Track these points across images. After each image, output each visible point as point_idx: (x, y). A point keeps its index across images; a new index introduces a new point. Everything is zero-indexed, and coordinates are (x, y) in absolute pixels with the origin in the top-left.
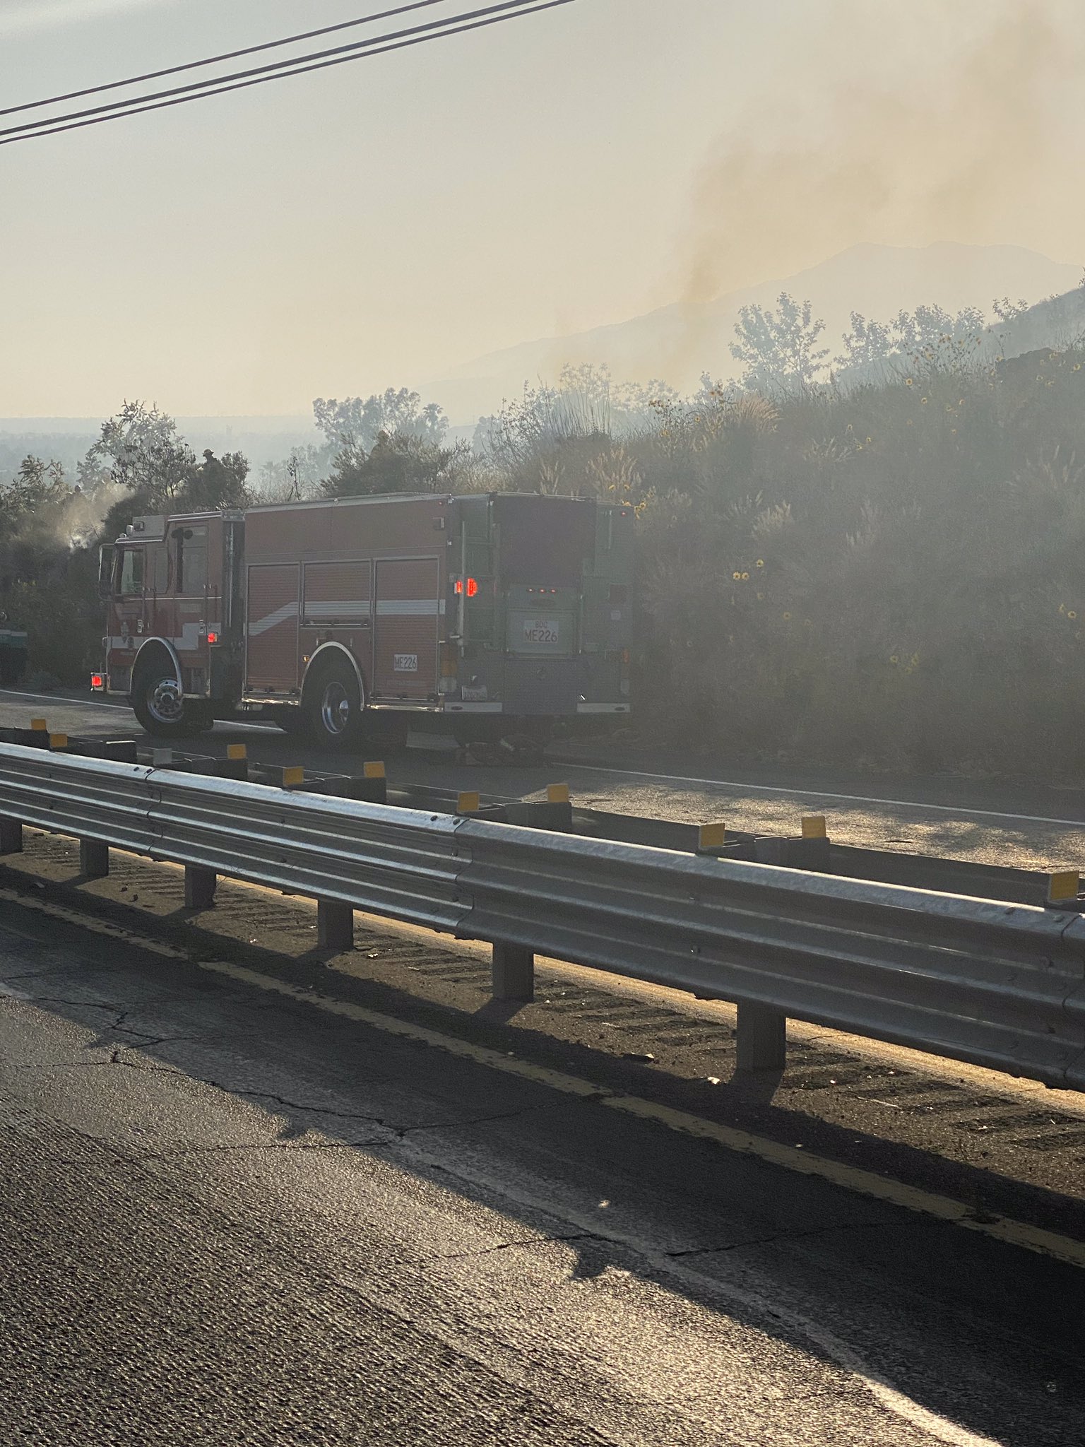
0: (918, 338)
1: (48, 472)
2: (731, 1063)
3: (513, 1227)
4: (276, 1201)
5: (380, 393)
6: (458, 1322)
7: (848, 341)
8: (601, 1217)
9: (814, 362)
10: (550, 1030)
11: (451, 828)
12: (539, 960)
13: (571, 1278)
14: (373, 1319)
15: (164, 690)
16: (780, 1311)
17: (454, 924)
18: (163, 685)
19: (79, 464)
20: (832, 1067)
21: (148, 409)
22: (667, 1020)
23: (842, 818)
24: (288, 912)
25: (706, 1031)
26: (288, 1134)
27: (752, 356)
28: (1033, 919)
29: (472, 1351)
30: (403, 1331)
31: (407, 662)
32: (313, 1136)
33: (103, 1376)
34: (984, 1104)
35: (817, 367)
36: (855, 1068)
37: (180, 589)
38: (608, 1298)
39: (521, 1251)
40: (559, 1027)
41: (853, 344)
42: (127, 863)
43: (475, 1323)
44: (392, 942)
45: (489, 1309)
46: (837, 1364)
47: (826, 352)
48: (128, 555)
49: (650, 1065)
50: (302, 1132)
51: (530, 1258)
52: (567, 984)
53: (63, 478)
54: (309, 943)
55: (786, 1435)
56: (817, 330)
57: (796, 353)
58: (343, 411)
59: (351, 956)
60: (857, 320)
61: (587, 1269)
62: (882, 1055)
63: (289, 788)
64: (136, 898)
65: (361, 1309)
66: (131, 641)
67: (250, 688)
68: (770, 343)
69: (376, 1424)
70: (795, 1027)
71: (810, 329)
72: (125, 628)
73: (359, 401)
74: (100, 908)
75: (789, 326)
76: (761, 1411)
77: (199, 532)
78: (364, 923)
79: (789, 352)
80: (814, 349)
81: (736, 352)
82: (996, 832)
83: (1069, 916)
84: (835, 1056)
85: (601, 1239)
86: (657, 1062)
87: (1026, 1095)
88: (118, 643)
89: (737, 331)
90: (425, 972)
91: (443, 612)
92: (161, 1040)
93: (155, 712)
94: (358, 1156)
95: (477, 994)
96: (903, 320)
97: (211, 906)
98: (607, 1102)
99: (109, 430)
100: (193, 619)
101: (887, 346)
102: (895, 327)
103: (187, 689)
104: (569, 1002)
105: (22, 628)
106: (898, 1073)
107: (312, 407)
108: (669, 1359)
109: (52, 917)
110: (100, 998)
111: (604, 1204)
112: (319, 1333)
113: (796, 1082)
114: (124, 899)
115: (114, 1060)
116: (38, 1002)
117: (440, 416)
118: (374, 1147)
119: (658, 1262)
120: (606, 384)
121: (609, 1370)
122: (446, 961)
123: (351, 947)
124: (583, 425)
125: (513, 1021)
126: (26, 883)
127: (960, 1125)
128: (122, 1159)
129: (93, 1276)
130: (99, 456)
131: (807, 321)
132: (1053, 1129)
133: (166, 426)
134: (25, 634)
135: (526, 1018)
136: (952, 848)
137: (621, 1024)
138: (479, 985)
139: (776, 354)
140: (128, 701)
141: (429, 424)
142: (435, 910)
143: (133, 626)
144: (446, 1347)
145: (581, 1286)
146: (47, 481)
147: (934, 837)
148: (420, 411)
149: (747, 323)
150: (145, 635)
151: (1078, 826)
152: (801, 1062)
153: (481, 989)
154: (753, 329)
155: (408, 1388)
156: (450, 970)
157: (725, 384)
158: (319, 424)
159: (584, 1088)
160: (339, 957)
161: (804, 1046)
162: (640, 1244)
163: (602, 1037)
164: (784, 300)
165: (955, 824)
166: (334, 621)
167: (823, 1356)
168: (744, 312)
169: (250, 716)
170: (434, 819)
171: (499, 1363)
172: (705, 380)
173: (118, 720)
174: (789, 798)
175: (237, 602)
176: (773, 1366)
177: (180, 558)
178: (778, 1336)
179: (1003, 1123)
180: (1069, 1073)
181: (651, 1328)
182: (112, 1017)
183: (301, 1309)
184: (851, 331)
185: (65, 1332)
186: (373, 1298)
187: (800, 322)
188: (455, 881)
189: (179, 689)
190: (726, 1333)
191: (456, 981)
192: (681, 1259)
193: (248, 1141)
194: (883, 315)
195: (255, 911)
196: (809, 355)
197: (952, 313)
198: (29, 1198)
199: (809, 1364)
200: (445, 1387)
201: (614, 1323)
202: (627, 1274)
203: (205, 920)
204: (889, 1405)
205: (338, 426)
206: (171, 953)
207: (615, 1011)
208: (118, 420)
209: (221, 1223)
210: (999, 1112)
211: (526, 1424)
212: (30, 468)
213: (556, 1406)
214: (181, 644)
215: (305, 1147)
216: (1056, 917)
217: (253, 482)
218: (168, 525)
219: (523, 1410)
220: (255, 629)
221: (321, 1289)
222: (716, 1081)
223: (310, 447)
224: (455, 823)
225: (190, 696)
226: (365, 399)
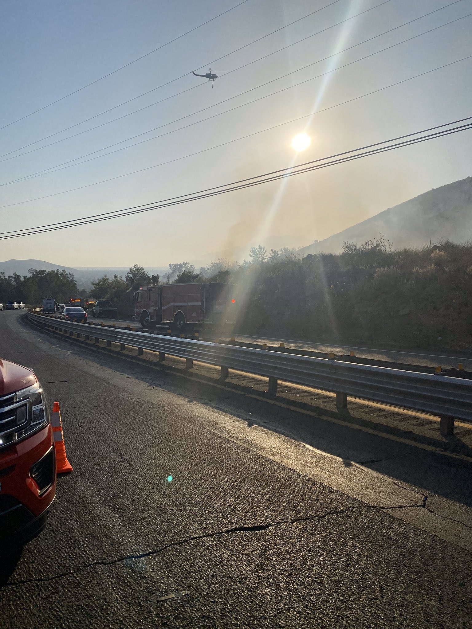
0: (284, 253)
1: (119, 278)
2: (268, 388)
3: (234, 418)
4: (190, 414)
5: (182, 263)
6: (229, 434)
7: (271, 254)
8: (250, 416)
9: (265, 258)
10: (233, 382)
11: (214, 345)
12: (229, 370)
13: (248, 427)
14: (213, 434)
15: (147, 319)
16: (286, 432)
17: (214, 363)
18: (146, 318)
19: (126, 276)
20: (286, 389)
21: (139, 266)
22: (254, 380)
23: (278, 343)
24: (179, 361)
25: (261, 382)
26: (189, 402)
27: (254, 257)
28: (326, 361)
29: (233, 440)
30: (220, 437)
31: (194, 314)
32: (194, 402)
33: (167, 445)
34: (315, 395)
35: (266, 259)
36: (290, 389)
37: (150, 300)
38: (255, 430)
39: (237, 422)
40: (234, 382)
41: (272, 254)
42: (146, 352)
43: (232, 435)
44: (199, 366)
45: (234, 432)
46: (298, 441)
47: (267, 256)
48: (140, 294)
49: (253, 388)
50: (192, 401)
51: (239, 424)
52: (234, 374)
53: (122, 279)
54: (185, 367)
55: (292, 453)
56: (265, 252)
57: (262, 256)
58: (175, 266)
59: (192, 369)
60: (272, 250)
61: (250, 425)
62: (294, 386)
63: (181, 338)
64: (149, 359)
65: (211, 433)
66: (140, 310)
67: (163, 319)
68: (257, 254)
69: (218, 452)
70: (279, 382)
71: (264, 251)
72: (139, 308)
73: (178, 264)
74: (143, 361)
75: (260, 251)
76: (287, 449)
77: (154, 290)
78: (195, 363)
79: (260, 256)
80: (265, 255)
81: (251, 256)
82: (307, 345)
83: (333, 361)
84: (286, 387)
85: (251, 420)
86: (254, 388)
87: (322, 393)
88: (138, 310)
89: (251, 252)
90: (207, 372)
91: (201, 305)
92: (161, 385)
93: (145, 324)
94: (203, 406)
95: (218, 376)
96: (281, 250)
97: (164, 360)
98: (246, 395)
99: (131, 270)
100: (152, 306)
101: (278, 254)
102: (280, 251)
103: (151, 319)
104: (235, 377)
105: (116, 308)
106: (298, 390)
107: (169, 265)
108: (268, 441)
109: (134, 362)
110: (149, 378)
111: (250, 414)
112: (204, 437)
113: (279, 392)
114: (147, 359)
115: (153, 389)
116: (137, 378)
117: (193, 267)
118: (206, 404)
119: (263, 424)
120: (226, 261)
121: (258, 443)
122: (211, 370)
123: (192, 367)
124: (224, 269)
125: (226, 381)
126: (128, 356)
127: (311, 399)
128: (159, 407)
129: (160, 428)
130: (129, 275)
131: (264, 250)
132: (328, 400)
133: (142, 269)
134: (116, 309)
135: (228, 380)
136: (299, 348)
137: (246, 381)
138: (218, 374)
139: (258, 256)
140: (140, 321)
141: (191, 268)
142: (211, 360)
143: (141, 307)
144: (228, 439)
145: (249, 428)
146: (119, 279)
147: (295, 346)
148: (189, 266)
149: (252, 250)
150: (143, 309)
151: (321, 344)
152: (280, 388)
153: (219, 375)
154: (254, 252)
155: (222, 446)
156: (212, 372)
157: (248, 262)
158: (170, 268)
159: (242, 393)
160: (190, 369)
161: (280, 385)
162: (259, 421)
163: (243, 383)
164: (259, 246)
165: (298, 344)
166: (180, 306)
167: (295, 440)
168: (252, 248)
169: (164, 324)
170: (210, 343)
171: (238, 442)
172: (245, 261)
173: (139, 325)
174: (267, 339)
175: (161, 303)
176: (287, 442)
177: (150, 294)
178: (287, 436)
179: (319, 399)
180: (333, 389)
181: (264, 436)
182: (151, 381)
183: (200, 433)
184: (271, 252)
185: (158, 437)
186: (212, 431)
187: (262, 250)
188: (215, 355)
189: (150, 319)
190: (277, 436)
191: (213, 373)
192: (266, 423)
193: (182, 403)
194: (277, 249)
195: (173, 361)
196: (264, 256)
197: (290, 249)
198: (145, 414)
199: (293, 441)
200: (229, 446)
201: (257, 434)
202: (257, 426)
203: (164, 363)
204: (309, 448)
205: (174, 269)
206: (159, 369)
207: (244, 379)
208: (133, 268)
209: (180, 417)
210: (317, 396)
211: (245, 452)
212: (116, 277)
213: (250, 449)
214: (150, 311)
215: (193, 404)
216: (330, 361)
217: (160, 279)
218: (147, 288)
219: (244, 450)
220: (164, 308)
221: (202, 429)
222: (265, 391)
223: (168, 273)
224: (215, 344)
225: (152, 321)
226: (179, 264)
